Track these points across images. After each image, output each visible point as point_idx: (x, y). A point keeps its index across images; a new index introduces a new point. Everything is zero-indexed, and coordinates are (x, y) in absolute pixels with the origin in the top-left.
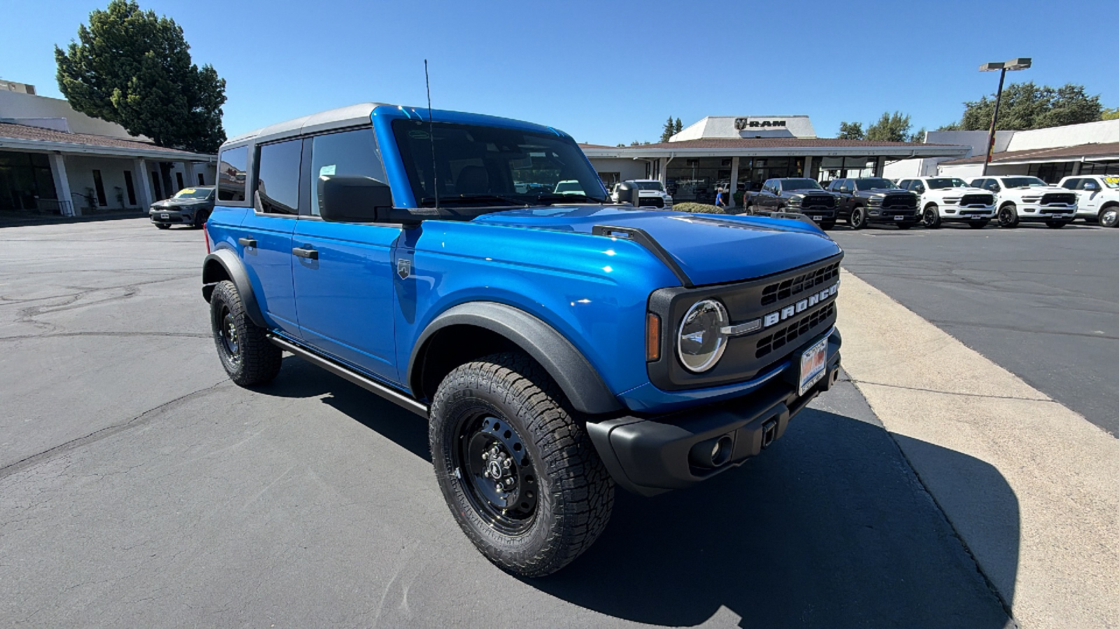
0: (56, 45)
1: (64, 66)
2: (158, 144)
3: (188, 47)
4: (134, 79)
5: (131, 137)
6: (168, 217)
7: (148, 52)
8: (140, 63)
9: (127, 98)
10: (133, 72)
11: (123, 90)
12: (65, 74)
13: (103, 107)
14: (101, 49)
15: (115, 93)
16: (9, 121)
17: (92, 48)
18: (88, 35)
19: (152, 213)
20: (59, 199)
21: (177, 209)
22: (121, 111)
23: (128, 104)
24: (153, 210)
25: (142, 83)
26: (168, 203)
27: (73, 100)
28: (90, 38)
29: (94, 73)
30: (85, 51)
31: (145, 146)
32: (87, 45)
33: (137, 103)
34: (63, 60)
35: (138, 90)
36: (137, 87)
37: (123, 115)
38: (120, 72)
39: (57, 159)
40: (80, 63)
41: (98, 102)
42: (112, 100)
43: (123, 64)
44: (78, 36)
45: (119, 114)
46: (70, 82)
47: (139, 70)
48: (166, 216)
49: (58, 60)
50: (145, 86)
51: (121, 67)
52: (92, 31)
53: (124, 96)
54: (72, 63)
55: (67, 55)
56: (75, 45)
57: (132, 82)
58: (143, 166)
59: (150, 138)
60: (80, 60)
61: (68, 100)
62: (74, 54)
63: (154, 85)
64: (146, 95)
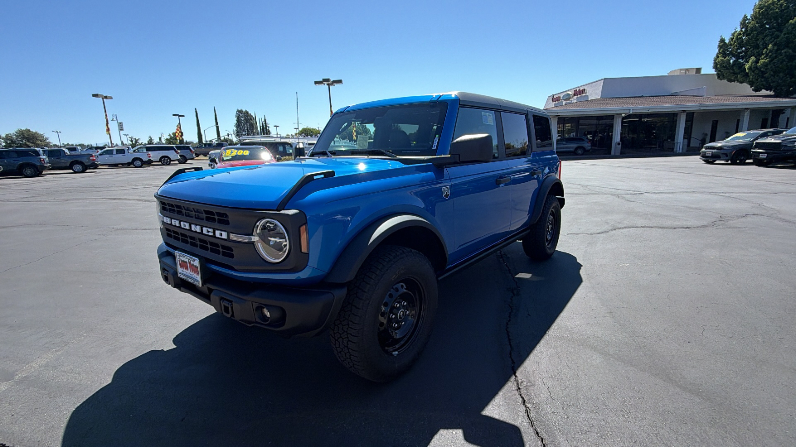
0: (721, 37)
1: (721, 50)
2: (776, 96)
4: (770, 46)
5: (754, 93)
7: (793, 20)
8: (781, 32)
9: (758, 63)
10: (771, 40)
11: (758, 57)
12: (719, 55)
13: (739, 73)
14: (752, 30)
15: (750, 61)
16: (674, 94)
17: (746, 30)
18: (747, 21)
19: (703, 152)
20: (675, 142)
21: (720, 148)
22: (751, 74)
23: (758, 67)
24: (703, 150)
25: (776, 48)
26: (719, 144)
27: (719, 73)
28: (748, 23)
29: (743, 49)
30: (740, 34)
31: (765, 99)
32: (743, 30)
33: (765, 65)
34: (723, 45)
35: (770, 54)
36: (769, 53)
37: (751, 77)
38: (761, 43)
39: (682, 116)
40: (734, 45)
41: (737, 71)
42: (747, 66)
43: (766, 36)
44: (739, 24)
45: (749, 76)
46: (722, 60)
47: (778, 37)
48: (710, 154)
49: (719, 46)
50: (777, 50)
51: (763, 39)
52: (751, 17)
53: (757, 62)
54: (728, 46)
55: (727, 41)
56: (735, 32)
57: (767, 49)
58: (747, 115)
59: (770, 91)
60: (735, 42)
61: (716, 73)
62: (732, 39)
63: (787, 46)
64: (776, 57)
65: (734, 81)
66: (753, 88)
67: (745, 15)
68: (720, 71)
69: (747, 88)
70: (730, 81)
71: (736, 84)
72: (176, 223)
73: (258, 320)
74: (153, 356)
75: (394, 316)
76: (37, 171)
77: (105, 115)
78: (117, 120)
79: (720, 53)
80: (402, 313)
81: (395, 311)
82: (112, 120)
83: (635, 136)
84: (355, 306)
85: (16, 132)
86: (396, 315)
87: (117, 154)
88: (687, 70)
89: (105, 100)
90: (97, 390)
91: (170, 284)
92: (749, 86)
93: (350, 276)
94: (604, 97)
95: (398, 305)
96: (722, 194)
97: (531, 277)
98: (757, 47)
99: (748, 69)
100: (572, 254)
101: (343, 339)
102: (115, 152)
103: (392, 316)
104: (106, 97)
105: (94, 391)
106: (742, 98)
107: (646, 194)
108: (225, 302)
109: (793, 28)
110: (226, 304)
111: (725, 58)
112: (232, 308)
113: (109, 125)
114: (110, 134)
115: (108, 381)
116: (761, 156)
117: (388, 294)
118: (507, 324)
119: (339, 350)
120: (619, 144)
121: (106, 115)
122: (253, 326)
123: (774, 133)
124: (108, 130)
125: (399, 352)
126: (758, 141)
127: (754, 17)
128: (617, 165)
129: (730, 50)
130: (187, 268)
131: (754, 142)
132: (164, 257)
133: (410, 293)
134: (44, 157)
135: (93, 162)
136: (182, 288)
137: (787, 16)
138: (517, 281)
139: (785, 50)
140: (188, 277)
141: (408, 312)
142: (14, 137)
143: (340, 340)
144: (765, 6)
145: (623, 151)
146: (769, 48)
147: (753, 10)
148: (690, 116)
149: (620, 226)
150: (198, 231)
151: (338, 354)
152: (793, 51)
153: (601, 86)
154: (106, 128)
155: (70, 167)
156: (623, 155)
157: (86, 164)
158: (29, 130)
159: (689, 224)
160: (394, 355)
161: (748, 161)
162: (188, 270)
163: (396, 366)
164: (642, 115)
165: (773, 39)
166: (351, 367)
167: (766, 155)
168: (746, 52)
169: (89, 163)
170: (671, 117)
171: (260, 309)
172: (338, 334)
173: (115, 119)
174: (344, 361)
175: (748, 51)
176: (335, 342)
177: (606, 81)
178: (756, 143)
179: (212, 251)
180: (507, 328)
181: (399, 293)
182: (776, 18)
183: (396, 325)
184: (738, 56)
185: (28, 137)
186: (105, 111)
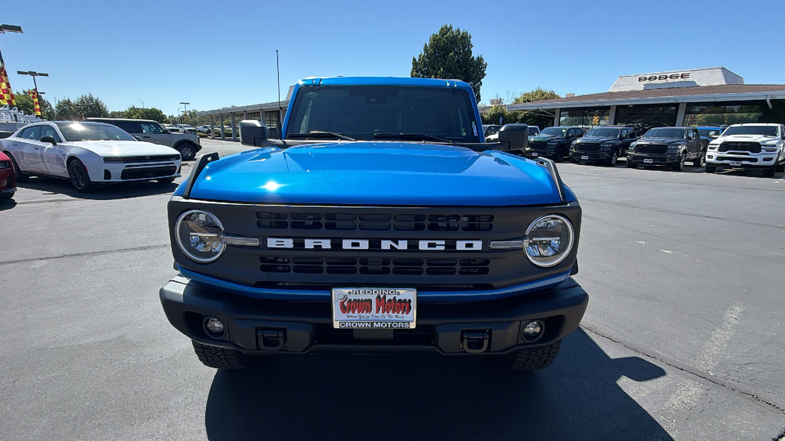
0: (414, 56)
3: (472, 46)
4: (442, 69)
14: (431, 55)
30: (424, 57)
32: (426, 54)
34: (415, 63)
38: (436, 66)
40: (421, 64)
43: (438, 61)
44: (423, 49)
46: (415, 73)
49: (413, 64)
51: (437, 63)
54: (418, 64)
55: (417, 61)
56: (421, 55)
60: (422, 62)
62: (420, 60)
73: (523, 342)
79: (414, 68)
98: (434, 69)
110: (476, 336)
112: (490, 338)
127: (431, 46)
129: (419, 67)
162: (369, 311)
179: (434, 271)
182: (442, 50)
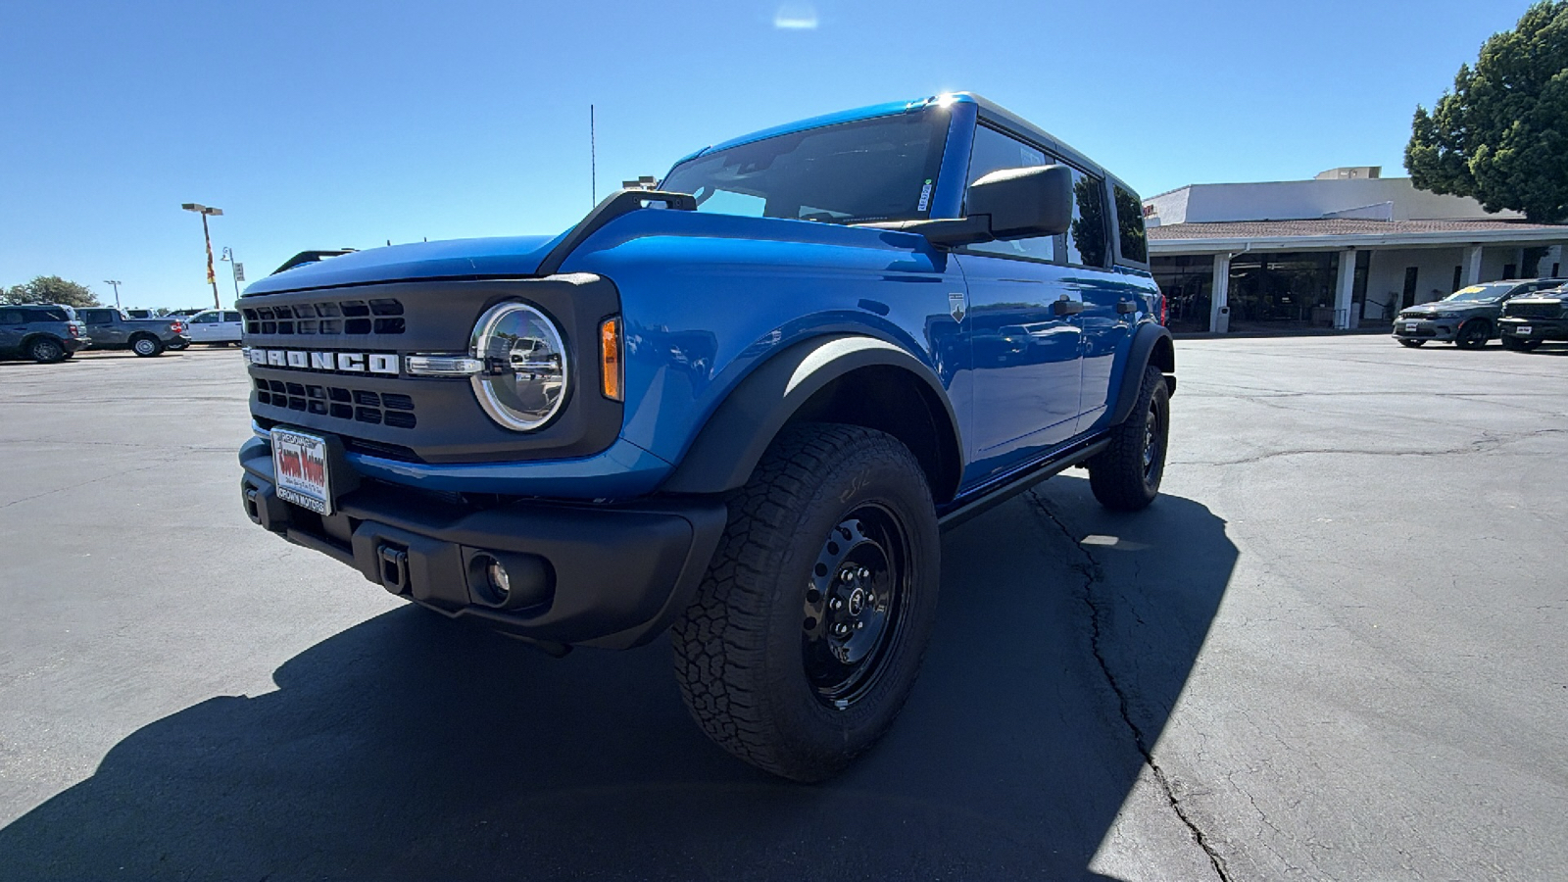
0: (1418, 106)
1: (1420, 132)
2: (1531, 220)
5: (1488, 215)
6: (1415, 330)
7: (1558, 74)
8: (1537, 96)
9: (1494, 156)
10: (1518, 113)
11: (1493, 146)
12: (1417, 142)
13: (1456, 177)
14: (1480, 93)
15: (1479, 152)
16: (1327, 217)
17: (1467, 94)
18: (1468, 77)
19: (1399, 324)
20: (1336, 308)
21: (1435, 316)
22: (1479, 177)
23: (1494, 165)
24: (1400, 319)
25: (1527, 127)
26: (1431, 308)
27: (1418, 175)
28: (1470, 80)
29: (1463, 130)
30: (1456, 101)
31: (1510, 226)
32: (1462, 93)
33: (1508, 161)
34: (1422, 123)
35: (1517, 139)
36: (1515, 137)
37: (1480, 184)
38: (1498, 118)
39: (1348, 256)
40: (1444, 122)
41: (1450, 170)
42: (1471, 163)
43: (1507, 105)
44: (1453, 81)
45: (1476, 183)
46: (1421, 151)
47: (1531, 107)
48: (1413, 327)
49: (1414, 124)
50: (1530, 131)
51: (1501, 111)
52: (1477, 69)
53: (1491, 154)
54: (1432, 124)
55: (1430, 115)
56: (1445, 98)
57: (1511, 130)
58: (1476, 256)
59: (1519, 212)
60: (1446, 116)
61: (1410, 176)
62: (1440, 111)
63: (1549, 124)
64: (1528, 145)
65: (1447, 193)
66: (1485, 205)
67: (1464, 65)
68: (1418, 172)
69: (1472, 206)
70: (1439, 191)
71: (1450, 198)
72: (276, 357)
73: (478, 600)
74: (221, 710)
75: (839, 605)
76: (62, 352)
77: (206, 245)
78: (232, 259)
79: (1417, 138)
80: (858, 596)
81: (841, 590)
82: (222, 259)
83: (1254, 298)
84: (746, 566)
85: (34, 283)
86: (845, 601)
87: (225, 320)
88: (1352, 170)
89: (207, 216)
90: (49, 797)
91: (260, 523)
92: (1477, 202)
93: (738, 474)
94: (1194, 221)
95: (850, 576)
96: (1465, 397)
97: (1116, 545)
98: (1491, 125)
99: (1474, 168)
100: (1195, 500)
101: (710, 657)
102: (222, 318)
103: (835, 602)
104: (209, 210)
105: (42, 799)
106: (1465, 223)
107: (1306, 396)
108: (389, 555)
109: (1559, 90)
110: (390, 556)
111: (1427, 147)
112: (406, 565)
113: (213, 266)
114: (214, 284)
115: (86, 772)
116: (1520, 331)
117: (826, 544)
118: (1095, 642)
119: (698, 688)
120: (1225, 311)
121: (208, 246)
122: (465, 615)
123: (1541, 287)
124: (211, 275)
125: (849, 701)
126: (1511, 301)
127: (1483, 69)
128: (1228, 349)
129: (1437, 131)
130: (297, 472)
131: (1504, 304)
132: (253, 458)
133: (876, 544)
134: (78, 323)
135: (176, 334)
136: (289, 532)
137: (1547, 67)
138: (1087, 549)
139: (1546, 132)
140: (299, 493)
141: (871, 598)
142: (29, 291)
143: (703, 662)
144: (1502, 48)
145: (1233, 325)
146: (1514, 127)
147: (1479, 55)
148: (1364, 257)
149: (1279, 449)
150: (326, 367)
151: (694, 702)
152: (1562, 134)
153: (1186, 200)
154: (207, 271)
155: (130, 345)
156: (1233, 332)
157: (162, 339)
158: (59, 280)
159: (1426, 447)
160: (838, 709)
161: (1490, 342)
162: (300, 475)
163: (846, 737)
164: (1267, 254)
165: (1521, 110)
166: (730, 737)
167: (1530, 328)
168: (1468, 135)
169: (169, 338)
170: (1328, 260)
171: (482, 564)
172: (695, 643)
173: (228, 258)
174: (709, 720)
175: (1472, 135)
176: (687, 668)
177: (1193, 188)
178: (1509, 305)
179: (362, 415)
180: (1096, 650)
181: (851, 546)
182: (1525, 71)
183: (844, 629)
184: (1451, 145)
185: (56, 292)
186: (208, 239)
